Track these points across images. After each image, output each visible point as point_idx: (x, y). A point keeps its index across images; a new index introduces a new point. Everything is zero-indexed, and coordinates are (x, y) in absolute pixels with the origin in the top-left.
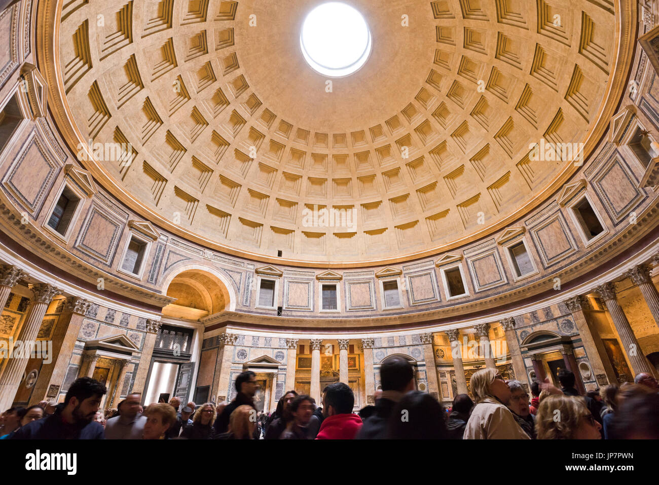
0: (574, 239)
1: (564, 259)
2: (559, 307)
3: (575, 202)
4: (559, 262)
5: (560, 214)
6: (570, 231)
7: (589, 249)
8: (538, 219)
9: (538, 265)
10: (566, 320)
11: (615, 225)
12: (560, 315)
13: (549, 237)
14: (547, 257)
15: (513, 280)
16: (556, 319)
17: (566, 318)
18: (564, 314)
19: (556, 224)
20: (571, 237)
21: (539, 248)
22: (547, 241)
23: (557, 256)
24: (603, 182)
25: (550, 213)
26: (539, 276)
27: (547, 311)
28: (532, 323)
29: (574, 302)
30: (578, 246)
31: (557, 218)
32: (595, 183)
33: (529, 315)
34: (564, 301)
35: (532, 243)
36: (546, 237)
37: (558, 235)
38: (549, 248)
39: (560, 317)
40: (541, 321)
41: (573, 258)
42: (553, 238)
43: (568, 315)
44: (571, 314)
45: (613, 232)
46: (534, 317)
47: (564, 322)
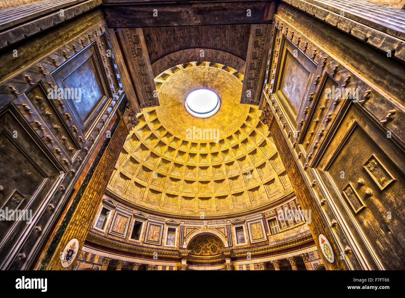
0: (127, 232)
1: (117, 237)
2: (99, 258)
3: (139, 220)
4: (115, 236)
5: (130, 217)
6: (128, 228)
7: (129, 242)
8: (122, 209)
9: (107, 229)
10: (97, 267)
11: (144, 243)
12: (97, 263)
13: (120, 221)
14: (113, 229)
15: (93, 227)
16: (94, 264)
17: (98, 266)
18: (99, 263)
19: (125, 219)
20: (127, 230)
21: (113, 222)
22: (118, 222)
23: (116, 232)
24: (152, 226)
25: (128, 213)
26: (103, 235)
27: (93, 256)
28: (82, 259)
29: (108, 260)
30: (126, 237)
31: (128, 218)
32: (149, 223)
33: (84, 253)
34: (104, 257)
35: (112, 216)
36: (119, 220)
37: (123, 224)
38: (116, 226)
39: (96, 264)
40: (87, 260)
41: (121, 240)
42: (120, 224)
43: (100, 265)
44: (102, 265)
45: (141, 244)
46: (86, 256)
47: (96, 268)
